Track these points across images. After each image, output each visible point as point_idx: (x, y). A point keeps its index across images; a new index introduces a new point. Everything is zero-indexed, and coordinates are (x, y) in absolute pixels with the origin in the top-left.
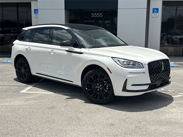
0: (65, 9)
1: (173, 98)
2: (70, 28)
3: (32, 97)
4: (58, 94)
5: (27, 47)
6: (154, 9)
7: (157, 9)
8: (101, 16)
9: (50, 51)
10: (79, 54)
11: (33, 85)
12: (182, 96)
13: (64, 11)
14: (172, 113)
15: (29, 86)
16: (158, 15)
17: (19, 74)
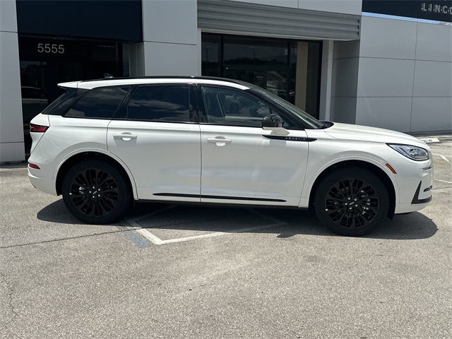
8: (61, 50)
9: (214, 139)
10: (306, 143)
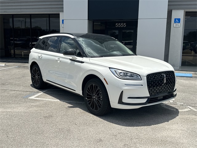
0: (88, 19)
1: (178, 112)
2: (76, 37)
3: (38, 103)
4: (62, 102)
5: (40, 55)
6: (175, 19)
7: (179, 20)
8: (125, 26)
9: (57, 59)
10: (81, 63)
11: (44, 92)
12: (190, 111)
13: (87, 21)
14: (172, 130)
15: (40, 92)
16: (179, 24)
17: (33, 80)
